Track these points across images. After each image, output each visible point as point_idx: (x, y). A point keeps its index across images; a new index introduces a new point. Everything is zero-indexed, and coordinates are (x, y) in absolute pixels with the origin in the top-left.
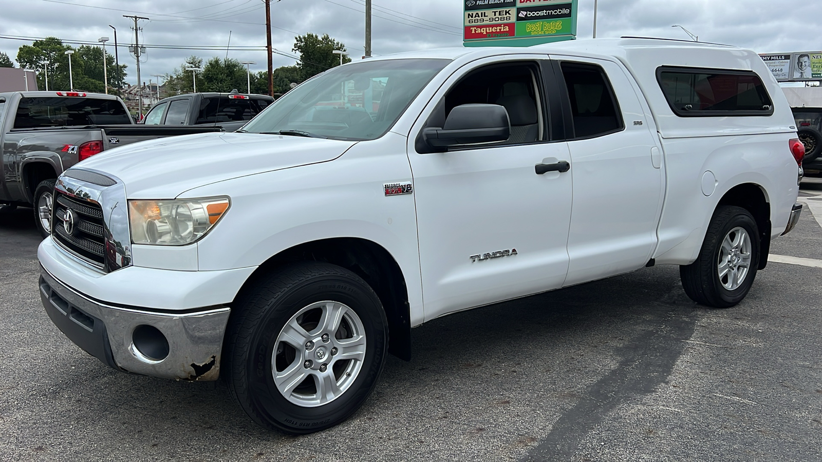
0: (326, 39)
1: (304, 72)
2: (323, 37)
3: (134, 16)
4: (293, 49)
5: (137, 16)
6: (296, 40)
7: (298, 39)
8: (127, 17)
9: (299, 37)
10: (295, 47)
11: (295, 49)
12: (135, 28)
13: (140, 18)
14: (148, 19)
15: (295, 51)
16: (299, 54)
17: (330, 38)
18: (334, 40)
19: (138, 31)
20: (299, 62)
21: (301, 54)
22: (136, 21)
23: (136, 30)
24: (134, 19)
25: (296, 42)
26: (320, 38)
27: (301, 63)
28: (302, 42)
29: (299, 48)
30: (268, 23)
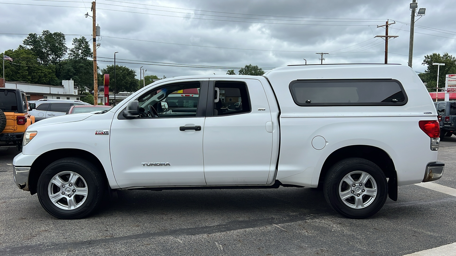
0: (446, 56)
1: (429, 76)
2: (444, 54)
3: (321, 53)
4: (423, 63)
5: (323, 53)
6: (425, 58)
7: (427, 57)
8: (318, 54)
9: (427, 56)
10: (424, 62)
11: (424, 63)
12: (321, 59)
13: (324, 54)
14: (328, 54)
15: (424, 64)
16: (426, 66)
17: (449, 55)
18: (451, 56)
19: (323, 60)
20: (427, 70)
21: (428, 66)
22: (322, 55)
23: (322, 60)
24: (321, 54)
25: (425, 59)
26: (441, 56)
27: (428, 71)
28: (429, 59)
29: (426, 63)
30: (386, 51)
